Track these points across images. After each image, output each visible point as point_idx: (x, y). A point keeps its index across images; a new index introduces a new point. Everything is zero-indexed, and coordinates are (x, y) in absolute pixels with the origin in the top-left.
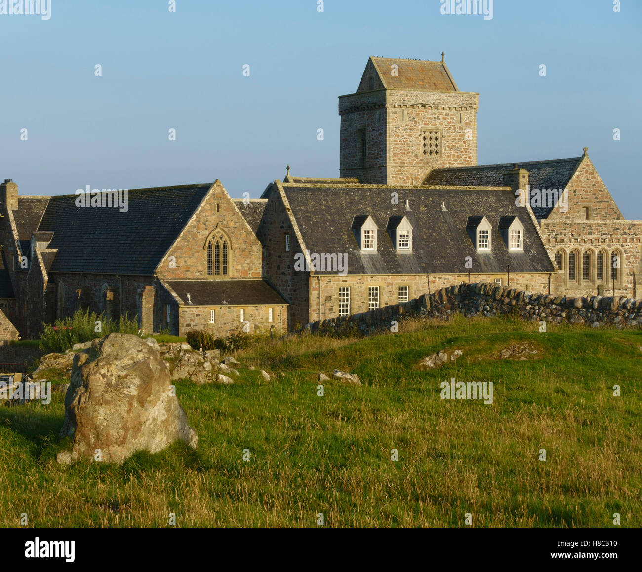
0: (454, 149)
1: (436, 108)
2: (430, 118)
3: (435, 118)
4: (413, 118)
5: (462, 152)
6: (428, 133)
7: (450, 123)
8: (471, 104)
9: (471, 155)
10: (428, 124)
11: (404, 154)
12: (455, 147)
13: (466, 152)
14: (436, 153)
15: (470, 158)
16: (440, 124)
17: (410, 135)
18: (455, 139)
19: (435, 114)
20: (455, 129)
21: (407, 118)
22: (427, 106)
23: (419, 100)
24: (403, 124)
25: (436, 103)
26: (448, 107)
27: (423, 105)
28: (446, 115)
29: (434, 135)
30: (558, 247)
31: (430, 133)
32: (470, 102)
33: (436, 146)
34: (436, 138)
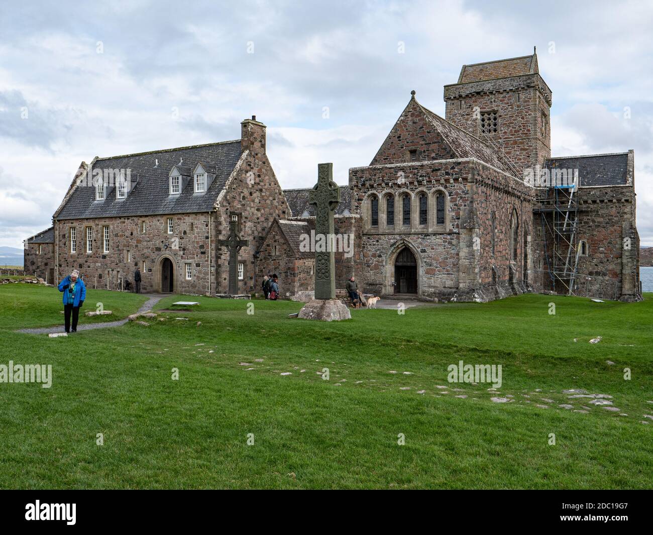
0: (511, 125)
1: (491, 93)
2: (486, 103)
3: (491, 102)
4: (470, 106)
5: (520, 126)
6: (486, 115)
7: (508, 103)
8: (529, 83)
9: (529, 128)
10: (485, 108)
12: (512, 123)
13: (524, 126)
14: (495, 130)
15: (529, 130)
16: (497, 106)
17: (467, 120)
18: (512, 117)
19: (492, 98)
20: (512, 108)
21: (464, 106)
22: (482, 94)
23: (474, 90)
24: (461, 112)
25: (491, 89)
26: (504, 91)
27: (478, 93)
28: (503, 97)
29: (492, 116)
30: (370, 193)
31: (489, 115)
32: (528, 81)
33: (495, 125)
34: (495, 119)
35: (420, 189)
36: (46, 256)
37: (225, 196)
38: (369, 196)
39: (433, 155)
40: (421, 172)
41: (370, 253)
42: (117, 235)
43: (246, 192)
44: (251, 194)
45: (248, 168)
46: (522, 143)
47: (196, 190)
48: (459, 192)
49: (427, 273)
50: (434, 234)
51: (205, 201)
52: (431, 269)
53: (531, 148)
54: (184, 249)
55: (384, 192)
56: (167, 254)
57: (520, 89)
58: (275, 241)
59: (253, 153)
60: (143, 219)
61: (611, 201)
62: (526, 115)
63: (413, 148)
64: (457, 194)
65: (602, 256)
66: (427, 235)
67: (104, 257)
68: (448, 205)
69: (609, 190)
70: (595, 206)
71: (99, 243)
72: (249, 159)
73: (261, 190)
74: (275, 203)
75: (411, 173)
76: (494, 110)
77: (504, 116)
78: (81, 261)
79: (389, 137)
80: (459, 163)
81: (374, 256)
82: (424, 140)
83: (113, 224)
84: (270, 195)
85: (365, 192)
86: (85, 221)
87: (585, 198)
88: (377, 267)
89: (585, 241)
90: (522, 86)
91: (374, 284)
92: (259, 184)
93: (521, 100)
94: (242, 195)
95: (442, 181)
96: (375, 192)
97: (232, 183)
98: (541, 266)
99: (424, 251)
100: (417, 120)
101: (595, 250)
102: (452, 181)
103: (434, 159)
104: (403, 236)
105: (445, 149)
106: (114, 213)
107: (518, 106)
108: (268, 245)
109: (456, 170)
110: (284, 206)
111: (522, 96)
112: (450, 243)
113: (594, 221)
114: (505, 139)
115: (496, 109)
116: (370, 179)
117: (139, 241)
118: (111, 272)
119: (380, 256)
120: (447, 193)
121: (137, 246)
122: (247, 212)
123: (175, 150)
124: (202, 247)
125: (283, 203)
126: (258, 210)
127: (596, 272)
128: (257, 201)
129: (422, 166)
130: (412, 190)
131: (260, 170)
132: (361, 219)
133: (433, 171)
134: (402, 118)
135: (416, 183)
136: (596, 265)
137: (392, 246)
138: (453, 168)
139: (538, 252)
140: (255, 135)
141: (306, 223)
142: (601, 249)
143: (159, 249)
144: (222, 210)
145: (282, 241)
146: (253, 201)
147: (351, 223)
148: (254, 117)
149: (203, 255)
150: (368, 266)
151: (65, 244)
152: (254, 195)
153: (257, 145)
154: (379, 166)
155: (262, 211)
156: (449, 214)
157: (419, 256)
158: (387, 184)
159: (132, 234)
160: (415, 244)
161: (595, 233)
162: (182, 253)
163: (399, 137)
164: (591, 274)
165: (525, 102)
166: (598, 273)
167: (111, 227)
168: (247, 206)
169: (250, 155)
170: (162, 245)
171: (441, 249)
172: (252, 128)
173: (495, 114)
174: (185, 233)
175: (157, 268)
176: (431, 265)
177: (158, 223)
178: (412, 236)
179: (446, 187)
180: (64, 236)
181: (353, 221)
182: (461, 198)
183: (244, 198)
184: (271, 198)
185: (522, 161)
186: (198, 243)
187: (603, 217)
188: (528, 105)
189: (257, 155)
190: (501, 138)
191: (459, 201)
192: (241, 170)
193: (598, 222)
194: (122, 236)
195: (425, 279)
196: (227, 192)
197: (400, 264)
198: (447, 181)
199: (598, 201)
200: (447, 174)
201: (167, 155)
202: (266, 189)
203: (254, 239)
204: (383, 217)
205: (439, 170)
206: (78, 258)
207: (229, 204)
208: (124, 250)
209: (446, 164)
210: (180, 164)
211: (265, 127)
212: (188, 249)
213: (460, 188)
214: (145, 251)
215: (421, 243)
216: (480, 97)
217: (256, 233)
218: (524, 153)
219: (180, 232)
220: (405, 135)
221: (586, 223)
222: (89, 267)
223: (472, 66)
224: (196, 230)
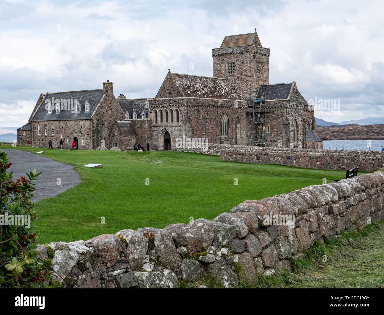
0: (240, 70)
1: (232, 54)
2: (230, 58)
3: (232, 58)
4: (223, 59)
5: (243, 71)
6: (230, 64)
7: (238, 59)
8: (247, 50)
9: (247, 72)
10: (229, 61)
11: (219, 74)
12: (240, 69)
13: (245, 70)
14: (234, 72)
15: (247, 73)
16: (234, 60)
17: (222, 66)
18: (240, 66)
19: (232, 56)
20: (240, 62)
21: (220, 60)
22: (228, 54)
23: (224, 52)
24: (219, 62)
25: (231, 52)
26: (237, 53)
27: (226, 54)
28: (237, 56)
29: (233, 65)
30: (154, 109)
31: (231, 64)
32: (246, 49)
33: (234, 69)
34: (234, 66)
35: (170, 109)
36: (27, 136)
37: (96, 113)
38: (154, 111)
39: (176, 95)
40: (171, 102)
41: (155, 134)
42: (56, 128)
43: (105, 111)
44: (107, 111)
45: (106, 101)
46: (244, 79)
47: (86, 110)
48: (183, 110)
49: (173, 141)
50: (175, 126)
51: (88, 115)
52: (174, 140)
53: (248, 81)
54: (81, 133)
55: (159, 110)
56: (75, 135)
57: (243, 52)
58: (116, 130)
59: (107, 95)
60: (66, 121)
61: (278, 107)
62: (246, 65)
63: (169, 92)
64: (182, 111)
65: (276, 132)
66: (173, 127)
67: (52, 136)
68: (180, 115)
69: (277, 102)
70: (273, 109)
71: (50, 131)
72: (106, 98)
73: (111, 109)
74: (118, 114)
75: (167, 102)
76: (233, 62)
77: (237, 65)
78: (43, 138)
79: (161, 87)
80: (182, 99)
81: (156, 135)
82: (173, 89)
83: (55, 123)
84: (116, 111)
85: (153, 109)
86: (44, 122)
87: (268, 106)
88: (157, 139)
89: (269, 126)
90: (244, 51)
91: (156, 146)
92: (110, 107)
93: (244, 58)
94: (103, 112)
95: (177, 106)
96: (156, 109)
97: (98, 108)
98: (252, 138)
99: (172, 133)
100: (170, 80)
101: (273, 131)
102: (180, 106)
103: (176, 97)
104: (165, 127)
105: (179, 93)
106: (55, 119)
107: (243, 61)
108: (114, 131)
109: (181, 101)
110: (123, 115)
111: (244, 56)
112: (180, 130)
113: (272, 117)
114: (237, 76)
115: (234, 61)
116: (154, 104)
117: (65, 130)
118: (54, 142)
119: (158, 135)
120: (179, 111)
121: (64, 132)
122: (105, 119)
123: (79, 92)
124: (87, 132)
125: (122, 113)
126: (110, 117)
127: (273, 140)
128: (110, 114)
129: (171, 100)
130: (168, 109)
131: (111, 101)
132: (151, 120)
133: (174, 102)
134: (166, 79)
135: (169, 106)
136: (273, 137)
137: (162, 131)
138: (180, 101)
139: (250, 131)
140: (108, 88)
141: (131, 122)
142: (275, 130)
143: (72, 133)
144: (95, 119)
145: (118, 130)
146: (108, 114)
147: (146, 122)
148: (108, 80)
149: (88, 136)
150: (154, 139)
151: (36, 131)
152: (108, 112)
153: (109, 91)
154: (157, 99)
155: (112, 118)
156: (180, 119)
157: (171, 134)
158: (160, 106)
159: (62, 127)
160: (169, 130)
161: (273, 122)
162: (81, 135)
163: (165, 87)
164: (271, 141)
165: (246, 59)
166: (274, 141)
167: (54, 124)
168: (105, 116)
169: (106, 96)
170: (73, 132)
171: (177, 132)
172: (107, 85)
173: (234, 64)
174: (82, 127)
175: (72, 141)
176: (174, 138)
177: (72, 123)
178: (168, 127)
179: (179, 108)
180: (35, 128)
181: (147, 121)
182: (183, 112)
183: (104, 113)
184: (116, 112)
185: (245, 87)
186: (86, 131)
187: (275, 115)
188: (247, 60)
189: (109, 95)
190: (236, 76)
191: (183, 114)
192: (102, 102)
193: (274, 117)
194: (59, 128)
195: (173, 144)
196: (97, 112)
197: (165, 138)
198: (179, 105)
199: (273, 107)
200: (179, 103)
201: (76, 94)
202: (114, 109)
203: (109, 129)
204: (159, 119)
205: (176, 101)
206: (41, 137)
207: (97, 116)
208: (59, 133)
209: (178, 99)
210: (81, 98)
211: (113, 84)
212: (83, 133)
213: (183, 109)
214: (68, 134)
215: (171, 130)
216: (227, 55)
217: (109, 127)
218: (245, 83)
219: (80, 127)
220: (167, 87)
221: (269, 117)
222: (46, 141)
223: (229, 37)
224: (85, 126)
